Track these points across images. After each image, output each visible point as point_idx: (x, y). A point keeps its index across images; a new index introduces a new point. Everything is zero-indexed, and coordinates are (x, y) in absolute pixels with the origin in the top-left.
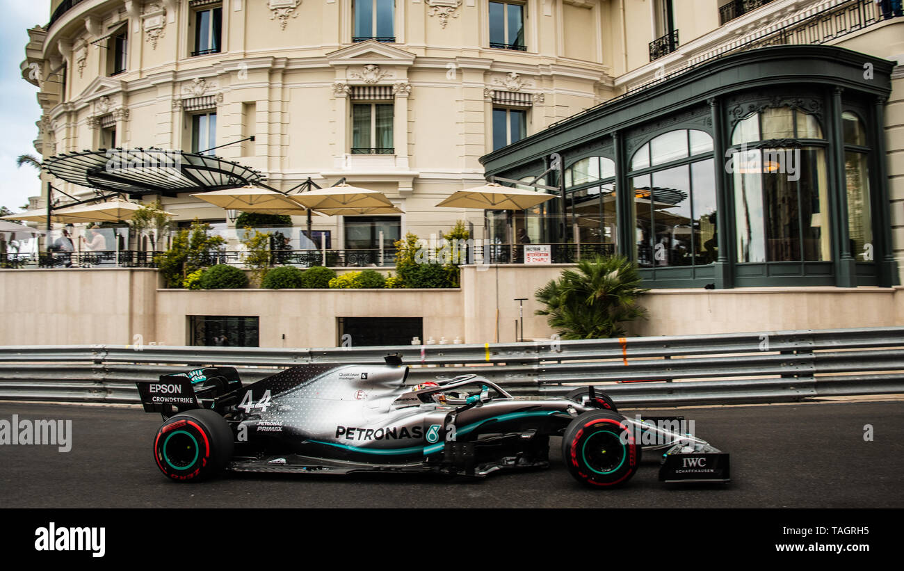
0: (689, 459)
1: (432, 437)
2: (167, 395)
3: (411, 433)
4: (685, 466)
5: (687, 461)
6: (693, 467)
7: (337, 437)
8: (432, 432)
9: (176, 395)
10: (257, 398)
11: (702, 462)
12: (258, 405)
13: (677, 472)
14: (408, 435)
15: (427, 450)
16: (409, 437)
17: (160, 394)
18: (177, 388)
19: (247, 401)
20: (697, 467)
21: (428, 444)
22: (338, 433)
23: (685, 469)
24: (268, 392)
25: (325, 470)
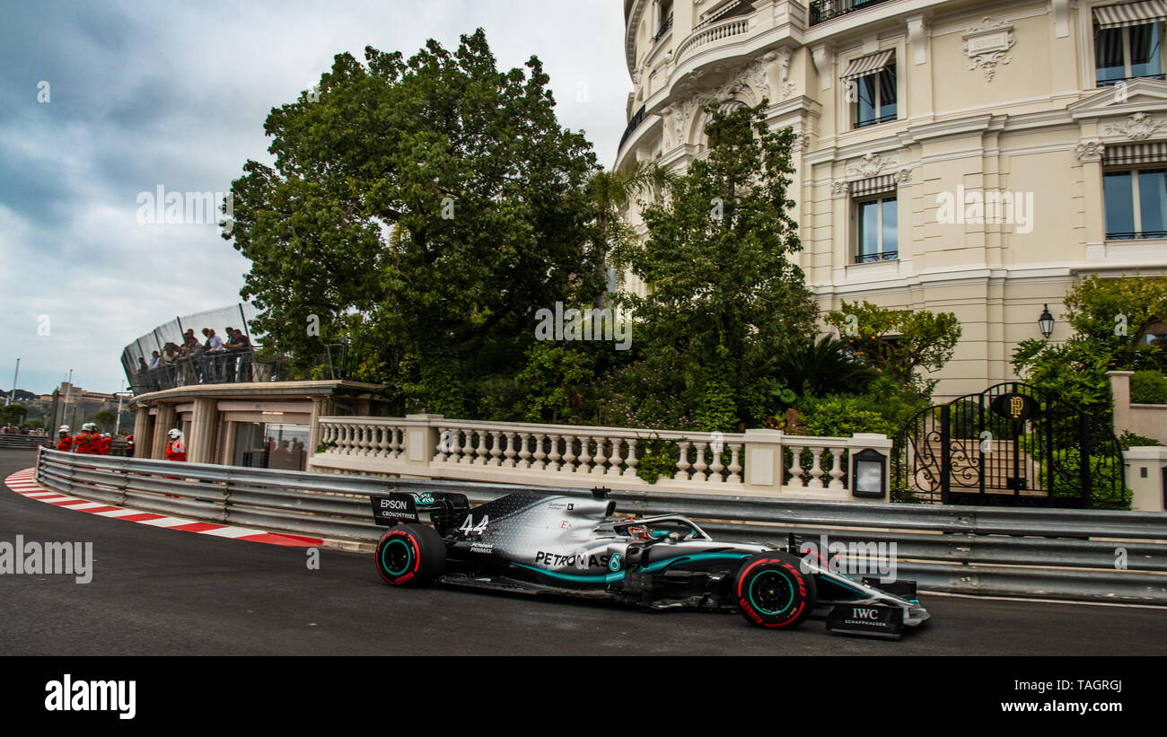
0: (859, 610)
1: (614, 565)
2: (395, 510)
3: (600, 562)
4: (855, 616)
5: (857, 611)
6: (863, 619)
7: (537, 561)
8: (614, 560)
9: (401, 511)
10: (476, 522)
11: (874, 614)
12: (476, 529)
13: (846, 622)
14: (596, 563)
15: (609, 578)
16: (597, 565)
17: (388, 509)
18: (403, 505)
19: (467, 526)
20: (868, 619)
21: (610, 572)
22: (538, 558)
23: (855, 619)
24: (486, 517)
25: (520, 590)
